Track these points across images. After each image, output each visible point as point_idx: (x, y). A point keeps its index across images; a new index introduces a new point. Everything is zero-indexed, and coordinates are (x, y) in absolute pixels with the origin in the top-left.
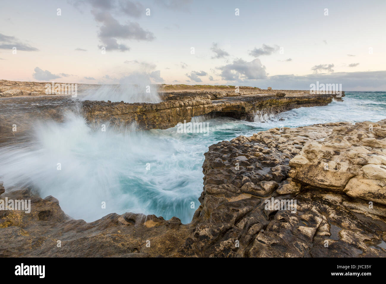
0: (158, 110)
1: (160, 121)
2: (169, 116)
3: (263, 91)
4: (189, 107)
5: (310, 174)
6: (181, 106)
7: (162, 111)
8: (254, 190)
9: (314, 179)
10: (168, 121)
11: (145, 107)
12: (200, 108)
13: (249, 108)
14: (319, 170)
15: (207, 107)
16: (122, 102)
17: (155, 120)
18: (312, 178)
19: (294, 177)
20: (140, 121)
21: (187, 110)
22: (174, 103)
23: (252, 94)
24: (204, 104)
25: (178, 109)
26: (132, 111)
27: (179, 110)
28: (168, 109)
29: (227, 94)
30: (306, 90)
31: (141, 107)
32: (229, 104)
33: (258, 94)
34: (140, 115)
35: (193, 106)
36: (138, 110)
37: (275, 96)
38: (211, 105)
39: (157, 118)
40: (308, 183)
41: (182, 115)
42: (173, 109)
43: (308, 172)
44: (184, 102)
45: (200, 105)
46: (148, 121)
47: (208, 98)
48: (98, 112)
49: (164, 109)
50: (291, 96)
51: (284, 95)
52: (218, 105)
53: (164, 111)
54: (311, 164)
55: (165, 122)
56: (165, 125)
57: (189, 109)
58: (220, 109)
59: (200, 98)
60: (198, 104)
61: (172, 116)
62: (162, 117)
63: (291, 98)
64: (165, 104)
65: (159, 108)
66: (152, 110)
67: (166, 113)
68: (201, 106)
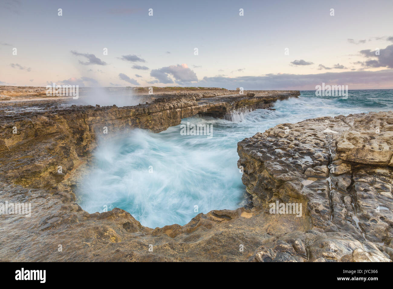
0: (151, 113)
1: (153, 124)
2: (161, 118)
3: (233, 92)
4: (178, 109)
5: (359, 156)
6: (170, 108)
7: (154, 115)
8: (317, 174)
9: (365, 158)
10: (160, 124)
11: (138, 110)
12: (189, 109)
13: (229, 108)
14: (366, 151)
15: (195, 109)
16: (114, 106)
17: (148, 124)
18: (363, 158)
19: (346, 160)
20: (134, 125)
21: (176, 112)
22: (164, 106)
23: (225, 95)
24: (191, 106)
25: (168, 111)
26: (125, 115)
27: (170, 112)
28: (160, 111)
29: (203, 95)
30: (269, 90)
31: (134, 110)
32: (213, 105)
33: (230, 94)
34: (133, 119)
35: (181, 108)
36: (131, 114)
37: (246, 96)
38: (198, 106)
39: (150, 122)
40: (360, 162)
41: (172, 118)
42: (164, 112)
43: (357, 154)
44: (174, 104)
45: (188, 106)
46: (142, 125)
47: (193, 100)
48: (92, 118)
49: (156, 112)
50: (259, 96)
51: (254, 95)
52: (203, 106)
53: (156, 114)
54: (357, 147)
55: (158, 126)
56: (158, 128)
57: (178, 111)
58: (205, 110)
59: (186, 99)
60: (186, 106)
61: (164, 119)
62: (155, 120)
63: (259, 98)
64: (156, 106)
65: (151, 111)
66: (145, 113)
67: (158, 117)
68: (189, 108)
